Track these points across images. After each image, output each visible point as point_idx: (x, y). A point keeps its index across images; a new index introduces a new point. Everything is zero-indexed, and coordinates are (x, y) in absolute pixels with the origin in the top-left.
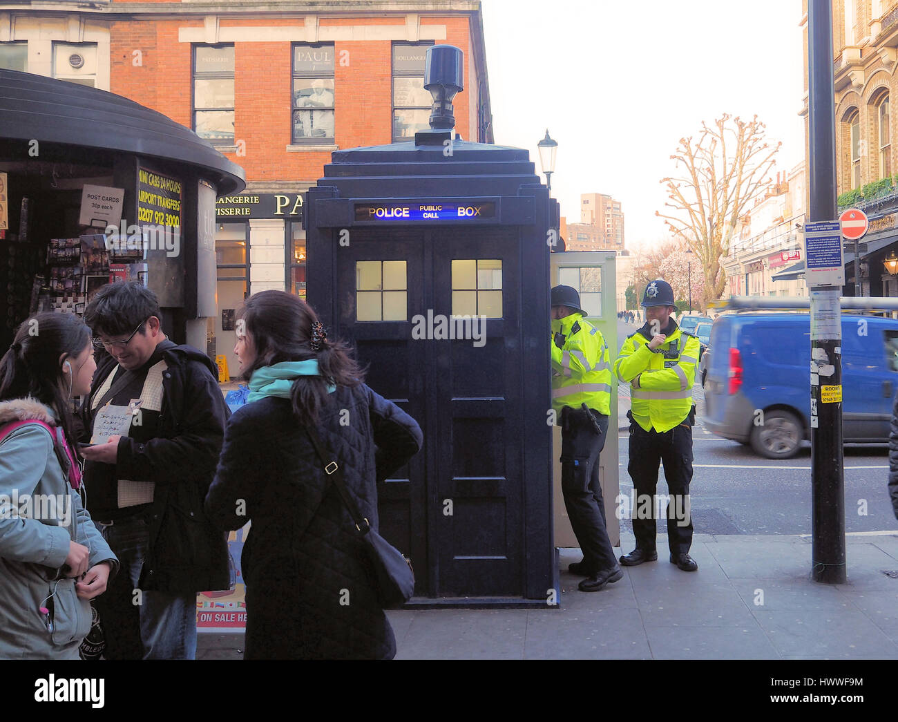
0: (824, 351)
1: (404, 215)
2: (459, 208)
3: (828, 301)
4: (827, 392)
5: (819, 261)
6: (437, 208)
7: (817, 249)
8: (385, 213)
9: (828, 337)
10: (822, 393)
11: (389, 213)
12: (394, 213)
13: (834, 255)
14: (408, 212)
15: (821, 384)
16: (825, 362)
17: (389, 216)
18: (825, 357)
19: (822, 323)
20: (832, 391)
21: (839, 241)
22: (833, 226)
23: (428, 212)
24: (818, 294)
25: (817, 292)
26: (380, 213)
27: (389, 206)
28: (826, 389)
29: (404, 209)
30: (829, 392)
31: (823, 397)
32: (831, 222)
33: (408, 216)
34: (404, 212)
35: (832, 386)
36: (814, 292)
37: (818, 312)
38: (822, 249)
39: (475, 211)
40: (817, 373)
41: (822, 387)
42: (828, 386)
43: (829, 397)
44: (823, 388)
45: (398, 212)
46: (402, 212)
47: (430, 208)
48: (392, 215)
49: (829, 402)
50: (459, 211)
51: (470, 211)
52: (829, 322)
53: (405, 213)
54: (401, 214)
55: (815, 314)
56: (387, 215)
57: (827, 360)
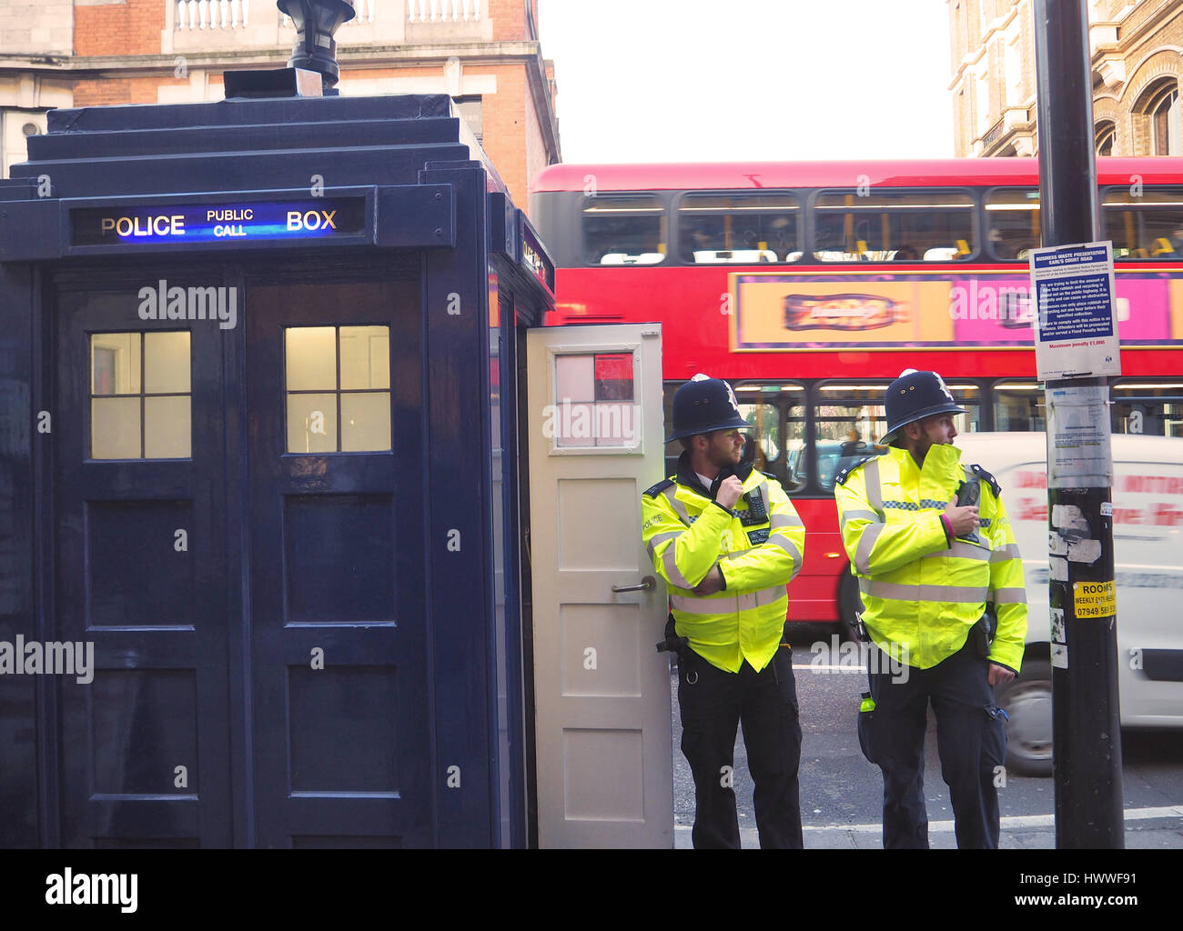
0: (1079, 512)
1: (174, 232)
2: (290, 214)
3: (1086, 409)
4: (1087, 595)
5: (1065, 326)
6: (244, 214)
7: (1059, 303)
8: (134, 229)
9: (1086, 483)
10: (1076, 597)
11: (143, 227)
12: (153, 227)
13: (1097, 313)
14: (182, 224)
15: (1072, 579)
16: (1079, 533)
17: (144, 233)
18: (1081, 524)
19: (1073, 453)
20: (1097, 594)
21: (1106, 284)
22: (1094, 253)
23: (224, 223)
24: (1064, 393)
25: (1063, 389)
26: (125, 227)
27: (143, 212)
28: (1086, 589)
29: (174, 218)
30: (1090, 595)
31: (1078, 606)
32: (1088, 245)
33: (182, 232)
34: (174, 224)
35: (1096, 584)
36: (1055, 390)
37: (1064, 431)
38: (1070, 301)
39: (323, 219)
40: (1065, 557)
41: (1075, 586)
42: (1089, 584)
43: (1091, 606)
44: (1078, 588)
45: (162, 225)
46: (169, 224)
47: (229, 215)
48: (150, 233)
49: (1091, 616)
50: (290, 220)
51: (312, 220)
52: (1088, 451)
53: (175, 227)
54: (167, 229)
55: (1058, 436)
56: (138, 233)
57: (1085, 529)
